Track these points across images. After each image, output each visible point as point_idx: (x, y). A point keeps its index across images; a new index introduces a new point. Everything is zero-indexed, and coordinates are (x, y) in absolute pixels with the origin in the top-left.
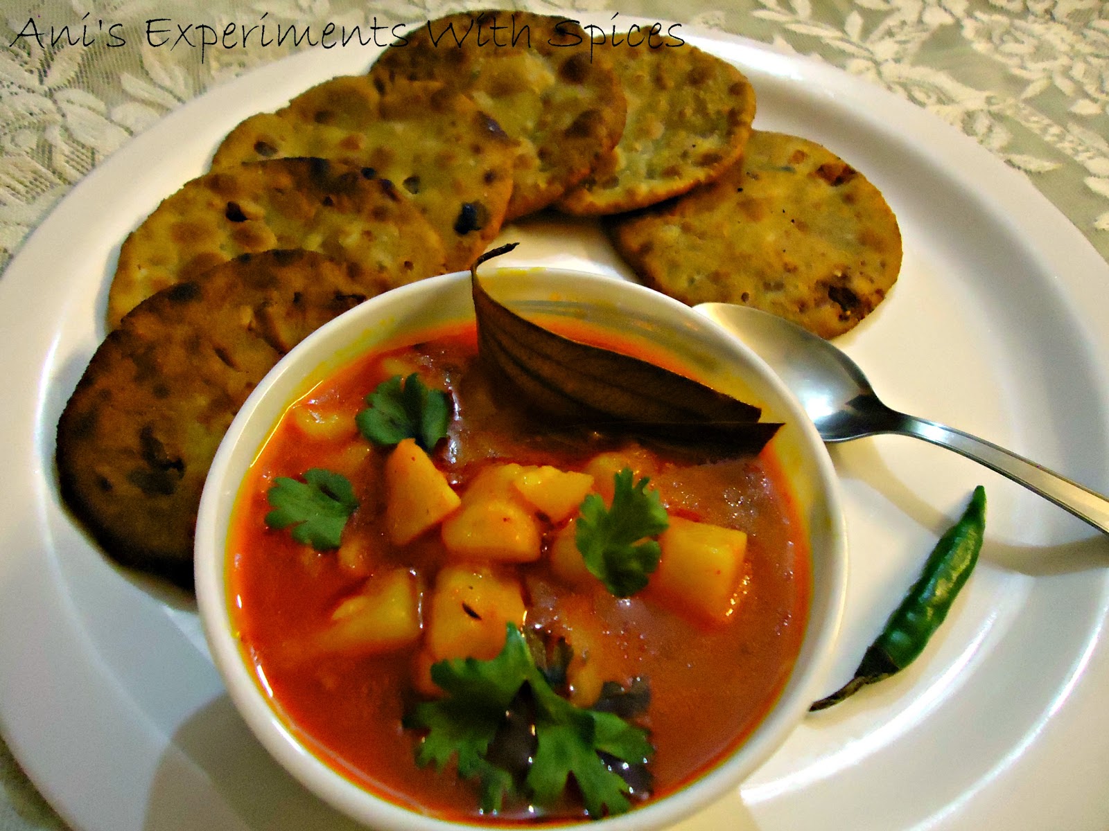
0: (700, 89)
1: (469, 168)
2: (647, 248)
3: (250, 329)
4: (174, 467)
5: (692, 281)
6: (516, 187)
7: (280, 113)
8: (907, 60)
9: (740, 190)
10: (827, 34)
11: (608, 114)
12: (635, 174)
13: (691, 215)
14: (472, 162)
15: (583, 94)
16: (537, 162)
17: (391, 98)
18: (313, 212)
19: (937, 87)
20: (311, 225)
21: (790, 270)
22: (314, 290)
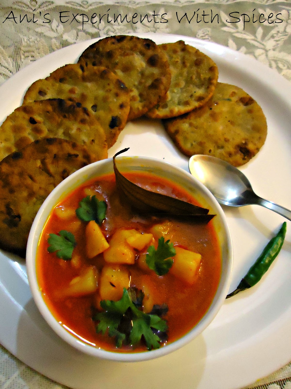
0: (198, 68)
1: (114, 102)
2: (177, 132)
3: (40, 168)
4: (17, 217)
5: (192, 145)
6: (131, 109)
7: (47, 79)
8: (278, 50)
9: (211, 109)
10: (249, 37)
11: (164, 80)
12: (174, 103)
13: (192, 120)
14: (115, 100)
15: (155, 71)
16: (139, 99)
17: (86, 73)
18: (60, 120)
19: (288, 62)
20: (60, 125)
21: (227, 140)
22: (61, 153)
